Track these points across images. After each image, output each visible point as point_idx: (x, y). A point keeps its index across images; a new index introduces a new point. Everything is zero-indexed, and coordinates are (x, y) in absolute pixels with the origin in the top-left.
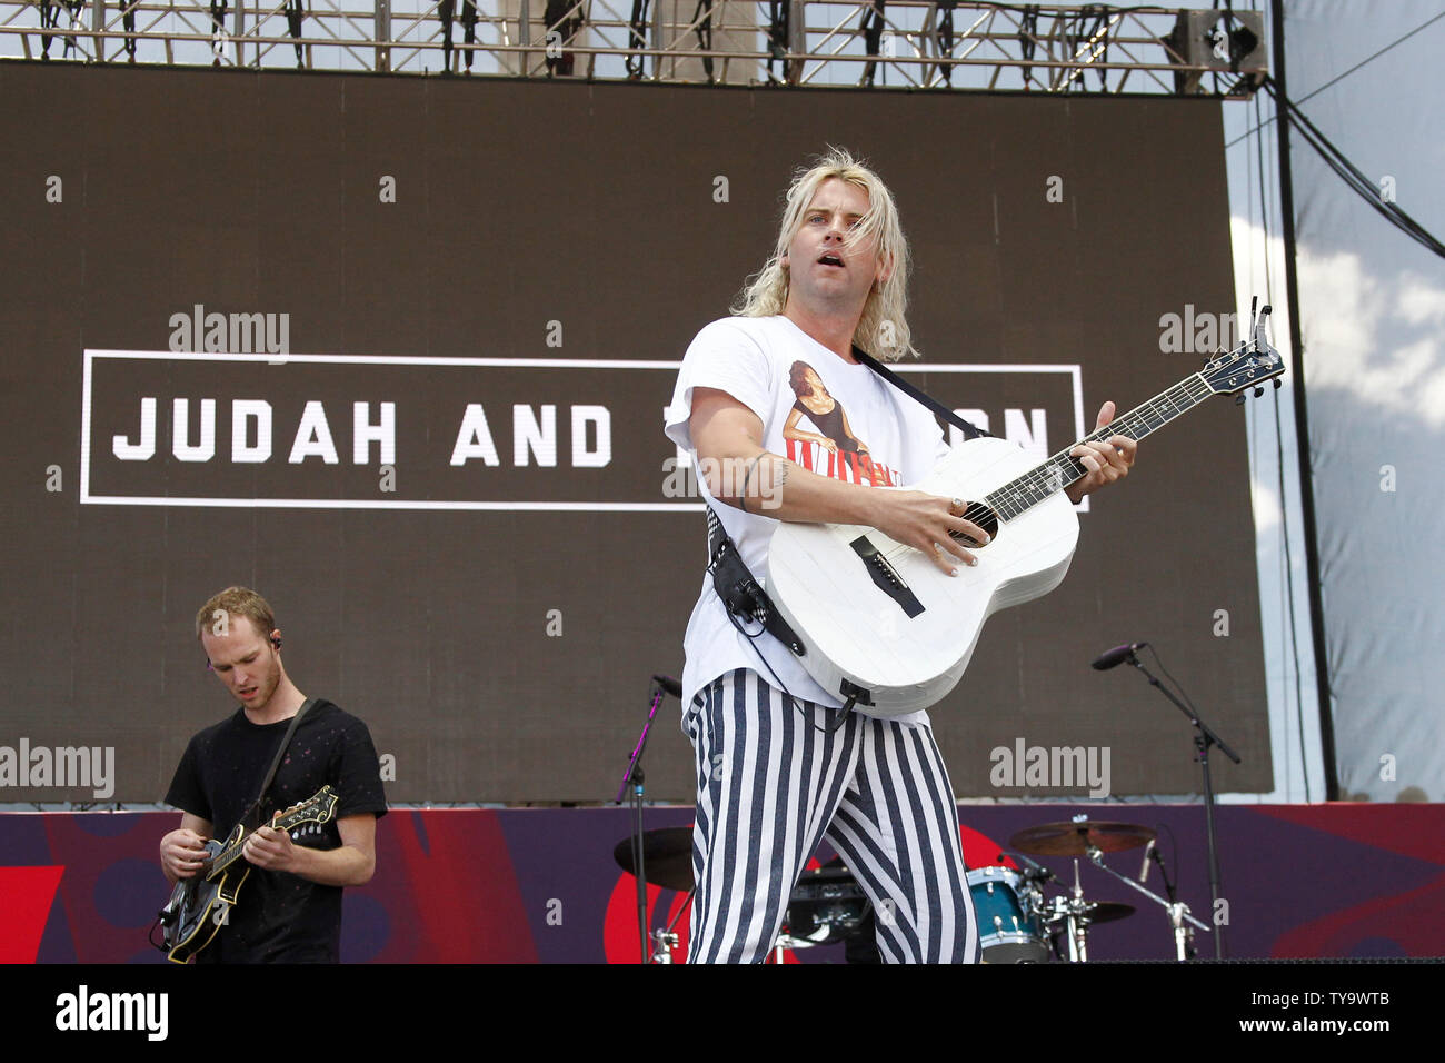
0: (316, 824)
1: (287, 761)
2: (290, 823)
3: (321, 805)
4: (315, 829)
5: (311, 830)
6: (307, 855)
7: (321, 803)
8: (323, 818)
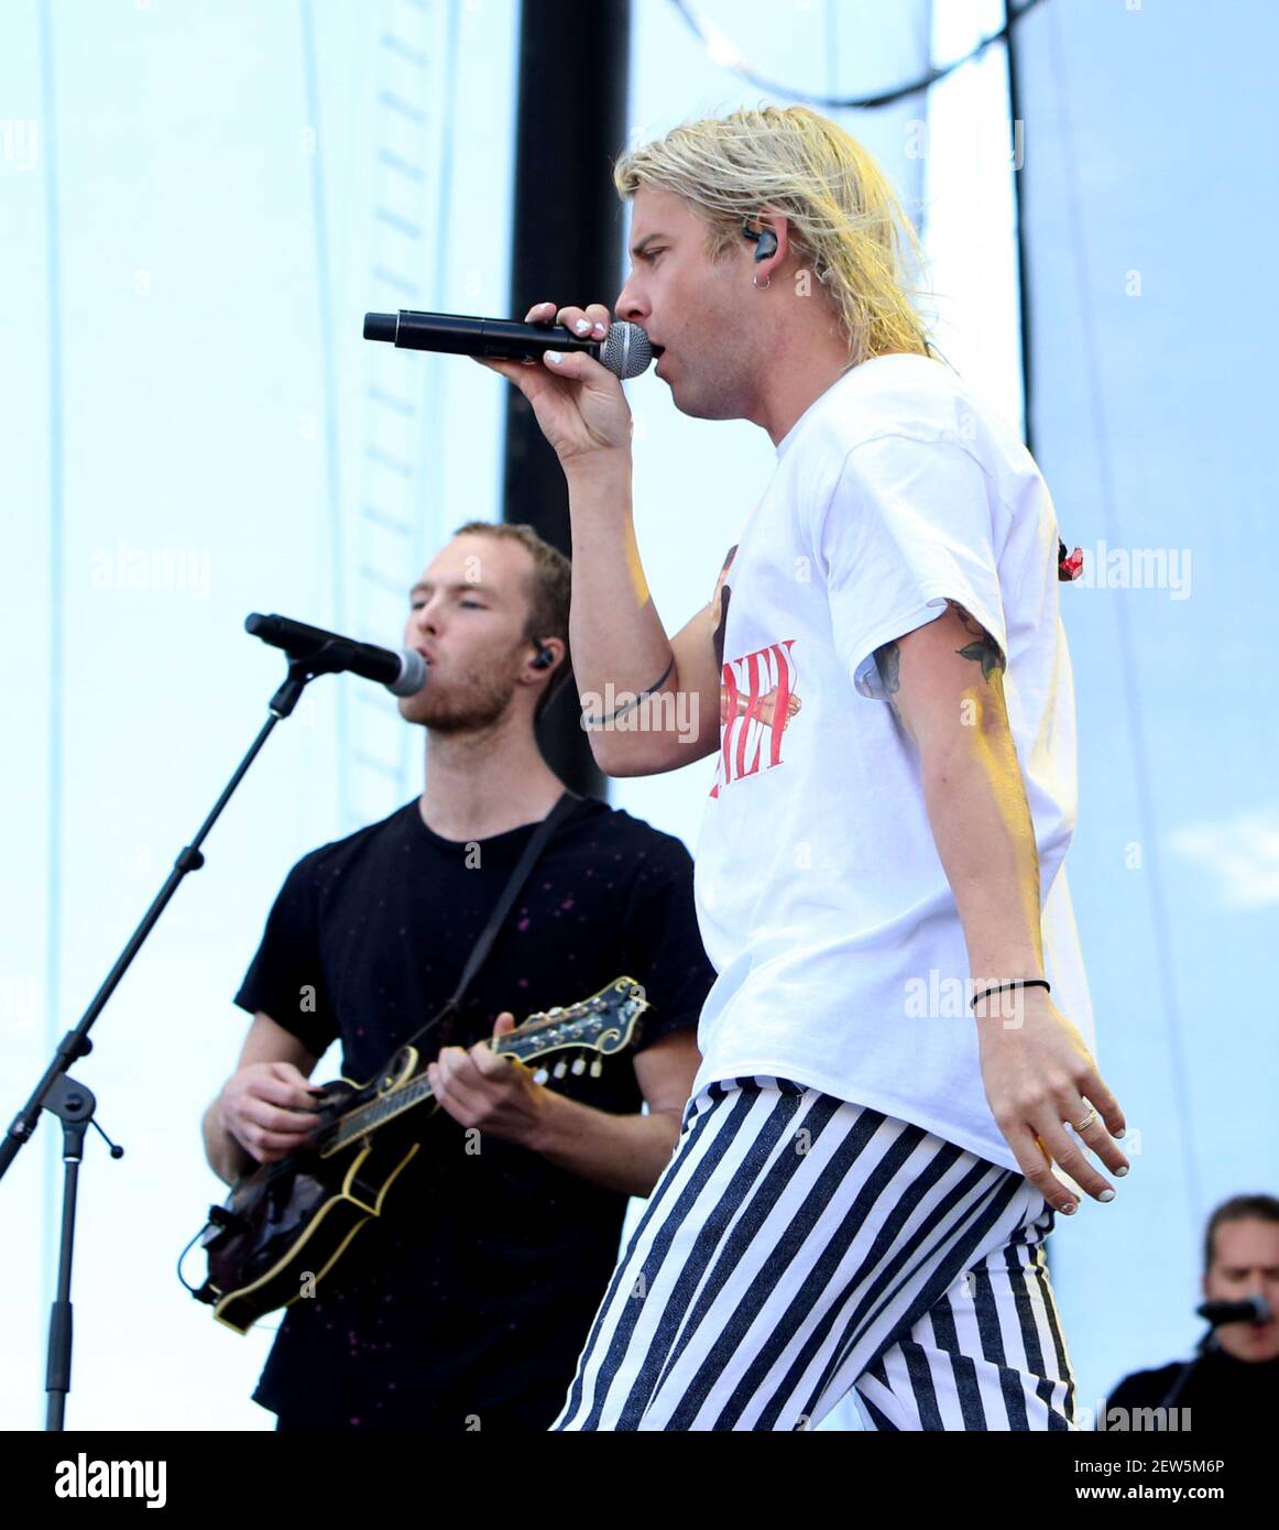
0: (590, 1056)
1: (524, 925)
2: (531, 1048)
3: (608, 1014)
4: (588, 1068)
5: (579, 1067)
6: (575, 1118)
7: (606, 1012)
8: (609, 1043)
